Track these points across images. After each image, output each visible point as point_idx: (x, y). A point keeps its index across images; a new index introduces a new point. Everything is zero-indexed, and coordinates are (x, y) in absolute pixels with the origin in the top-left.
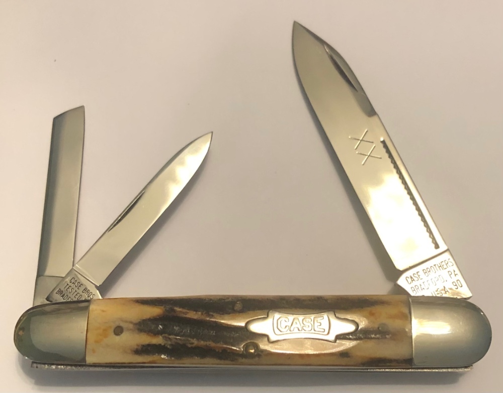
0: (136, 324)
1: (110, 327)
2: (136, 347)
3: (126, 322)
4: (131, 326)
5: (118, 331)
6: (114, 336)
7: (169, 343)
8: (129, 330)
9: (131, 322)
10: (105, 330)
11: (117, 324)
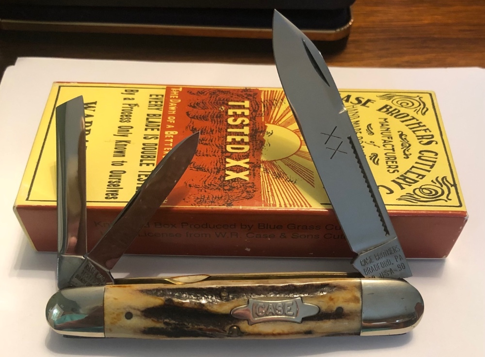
0: (142, 312)
1: (122, 313)
2: (144, 329)
3: (135, 309)
4: (139, 313)
5: (129, 316)
6: (126, 320)
7: (170, 327)
8: (137, 315)
9: (139, 310)
10: (118, 315)
11: (128, 310)
